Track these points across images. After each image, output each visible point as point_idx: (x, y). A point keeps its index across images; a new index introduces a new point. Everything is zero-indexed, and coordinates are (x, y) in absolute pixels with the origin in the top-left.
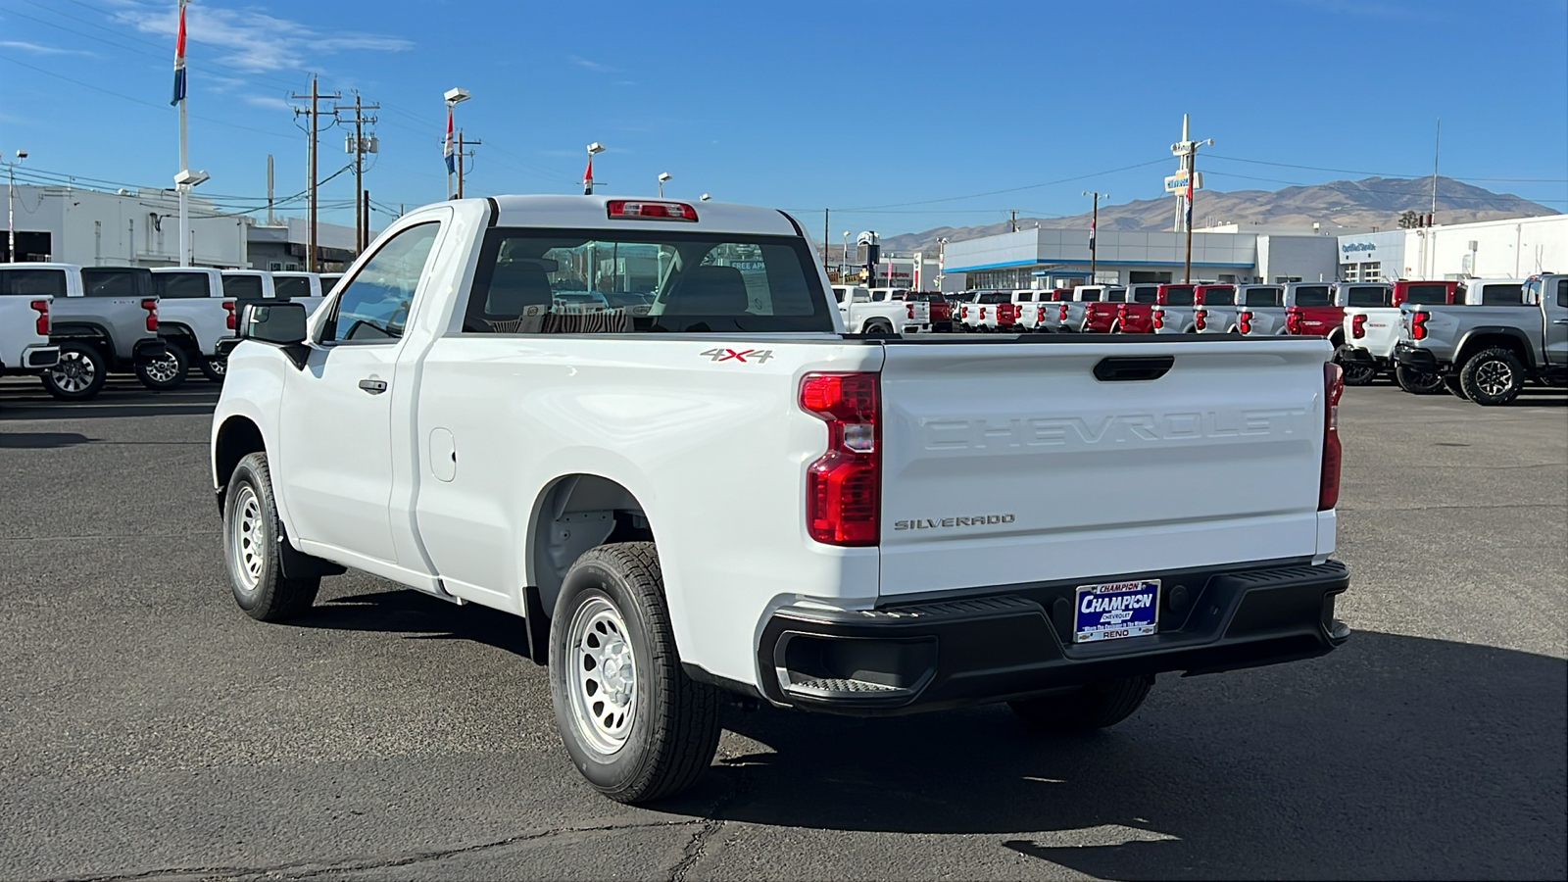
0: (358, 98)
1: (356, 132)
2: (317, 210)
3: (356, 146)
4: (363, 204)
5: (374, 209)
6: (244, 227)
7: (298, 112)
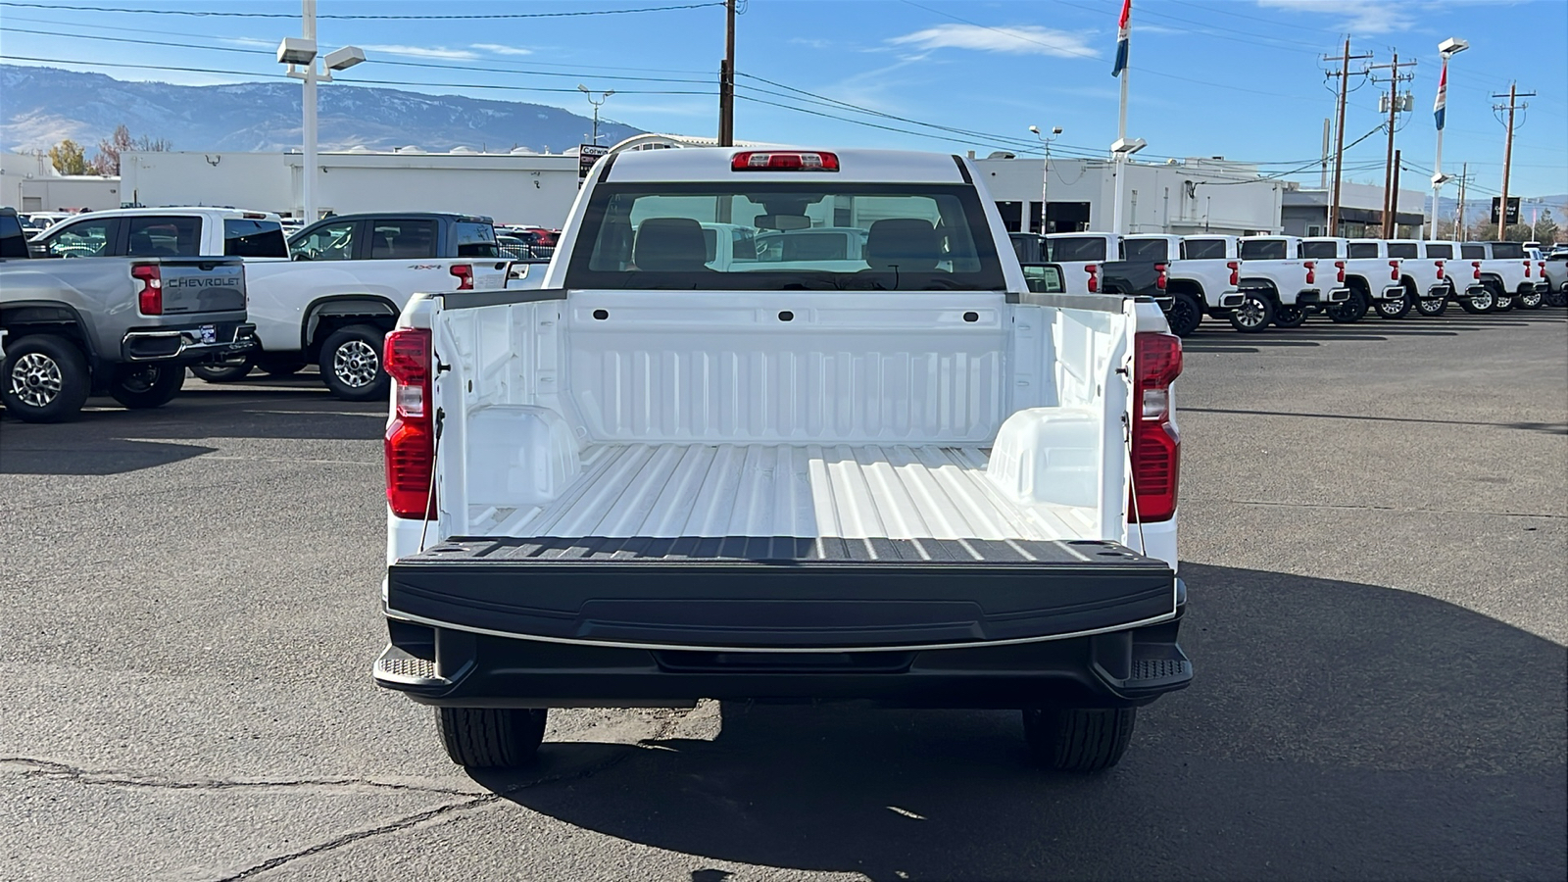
0: (1396, 56)
1: (1390, 92)
2: (1342, 173)
3: (1390, 105)
4: (1393, 164)
5: (1404, 169)
6: (1280, 191)
7: (1328, 75)
